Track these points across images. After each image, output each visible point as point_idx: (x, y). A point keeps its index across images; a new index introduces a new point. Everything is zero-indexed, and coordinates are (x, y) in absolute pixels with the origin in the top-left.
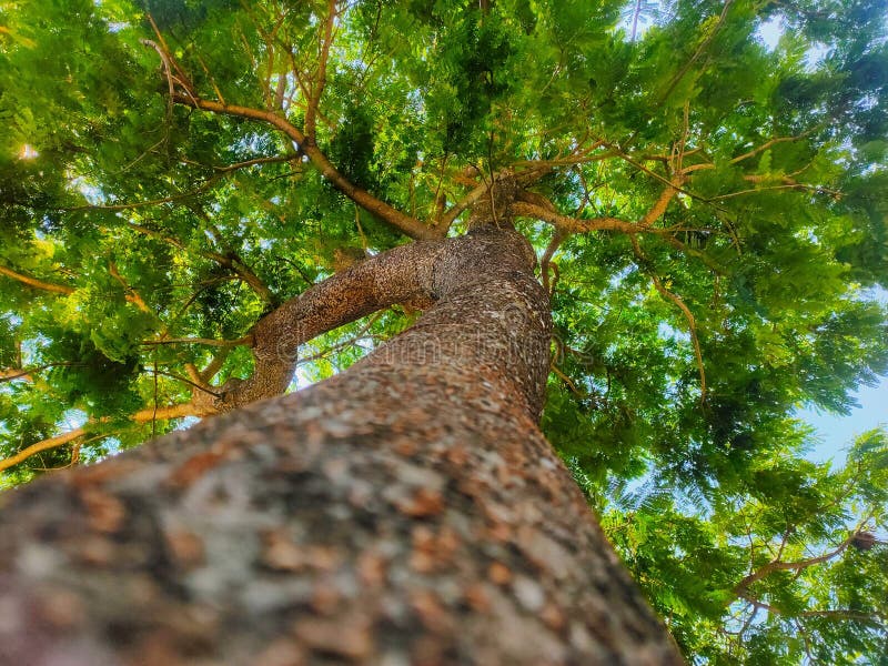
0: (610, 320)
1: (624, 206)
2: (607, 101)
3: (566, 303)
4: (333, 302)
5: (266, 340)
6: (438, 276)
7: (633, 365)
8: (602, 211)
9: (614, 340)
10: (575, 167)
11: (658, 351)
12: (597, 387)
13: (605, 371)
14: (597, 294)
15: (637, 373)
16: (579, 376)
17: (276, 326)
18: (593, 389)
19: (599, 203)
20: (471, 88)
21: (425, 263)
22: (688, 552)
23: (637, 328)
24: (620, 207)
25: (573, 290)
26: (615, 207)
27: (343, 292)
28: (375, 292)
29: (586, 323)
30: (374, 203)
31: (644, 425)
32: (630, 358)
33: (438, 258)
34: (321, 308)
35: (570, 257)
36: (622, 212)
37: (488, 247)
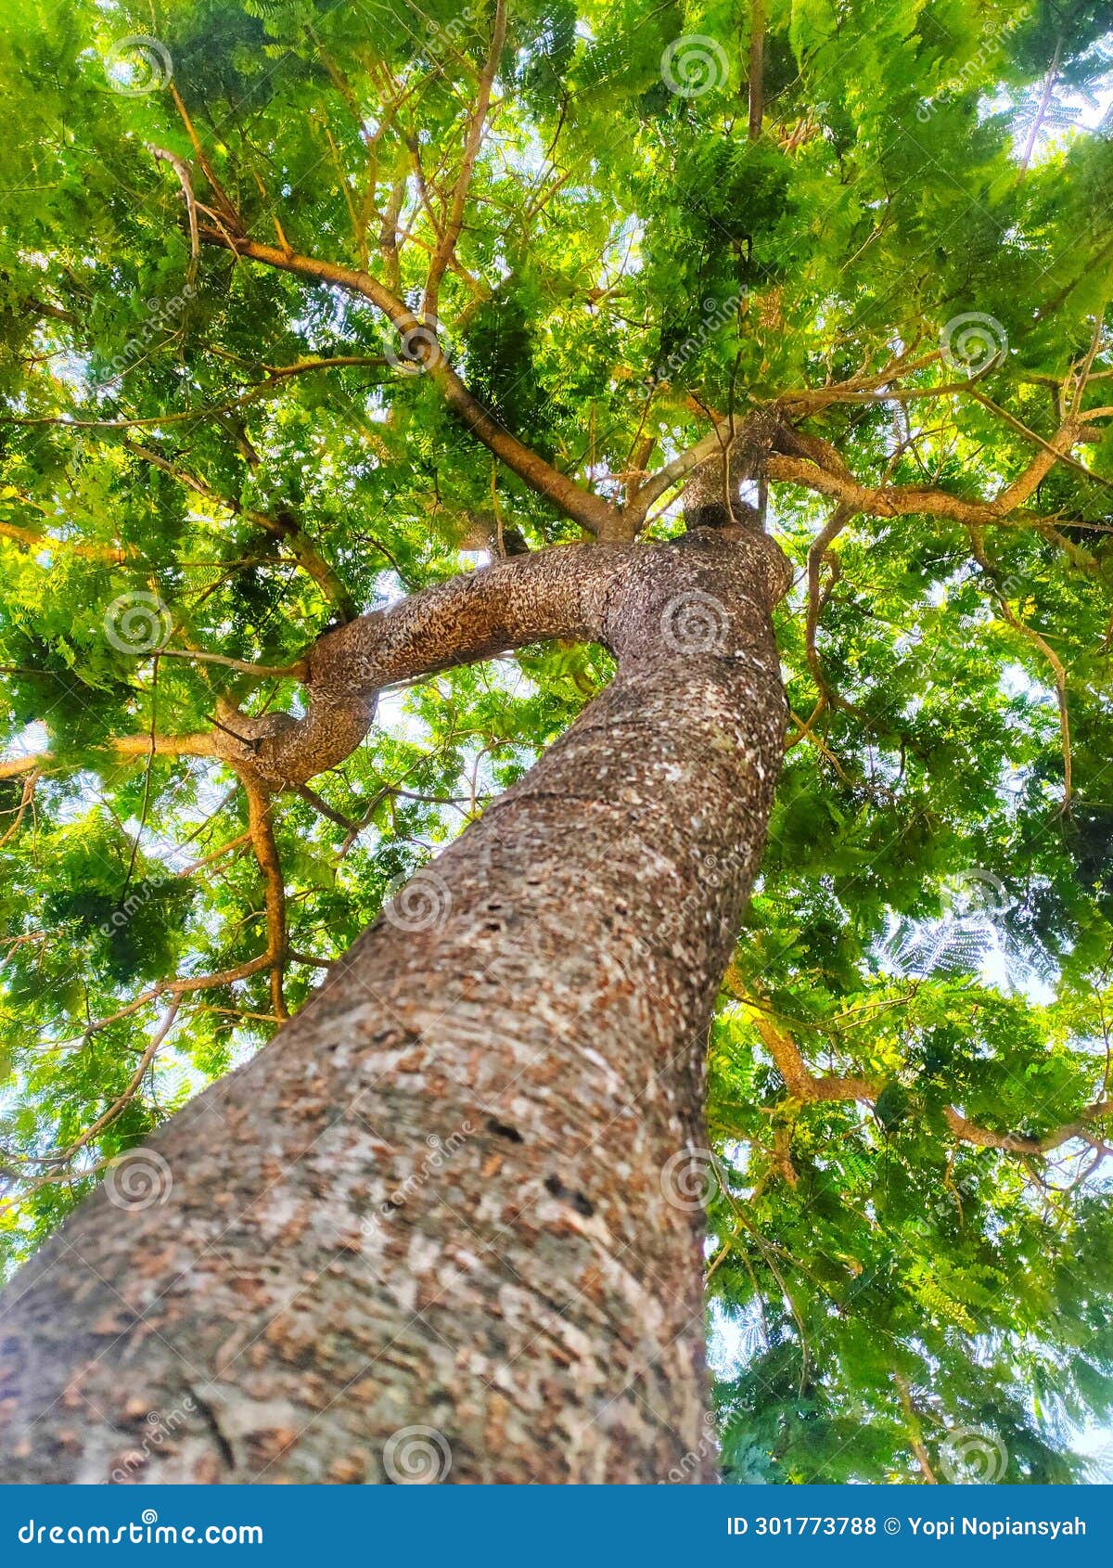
0: (920, 654)
1: (972, 456)
2: (959, 293)
3: (846, 618)
4: (439, 629)
5: (325, 675)
6: (613, 614)
7: (948, 735)
8: (930, 462)
9: (919, 688)
10: (892, 384)
11: (997, 717)
12: (879, 765)
13: (898, 741)
14: (902, 609)
15: (951, 750)
16: (853, 746)
17: (342, 656)
18: (873, 771)
19: (928, 449)
20: (710, 269)
21: (594, 585)
22: (999, 1051)
23: (962, 674)
24: (963, 456)
25: (861, 596)
26: (955, 457)
27: (455, 614)
28: (508, 621)
29: (876, 660)
30: (524, 458)
31: (952, 838)
32: (945, 723)
33: (616, 582)
34: (417, 637)
35: (864, 540)
36: (965, 468)
37: (703, 574)
